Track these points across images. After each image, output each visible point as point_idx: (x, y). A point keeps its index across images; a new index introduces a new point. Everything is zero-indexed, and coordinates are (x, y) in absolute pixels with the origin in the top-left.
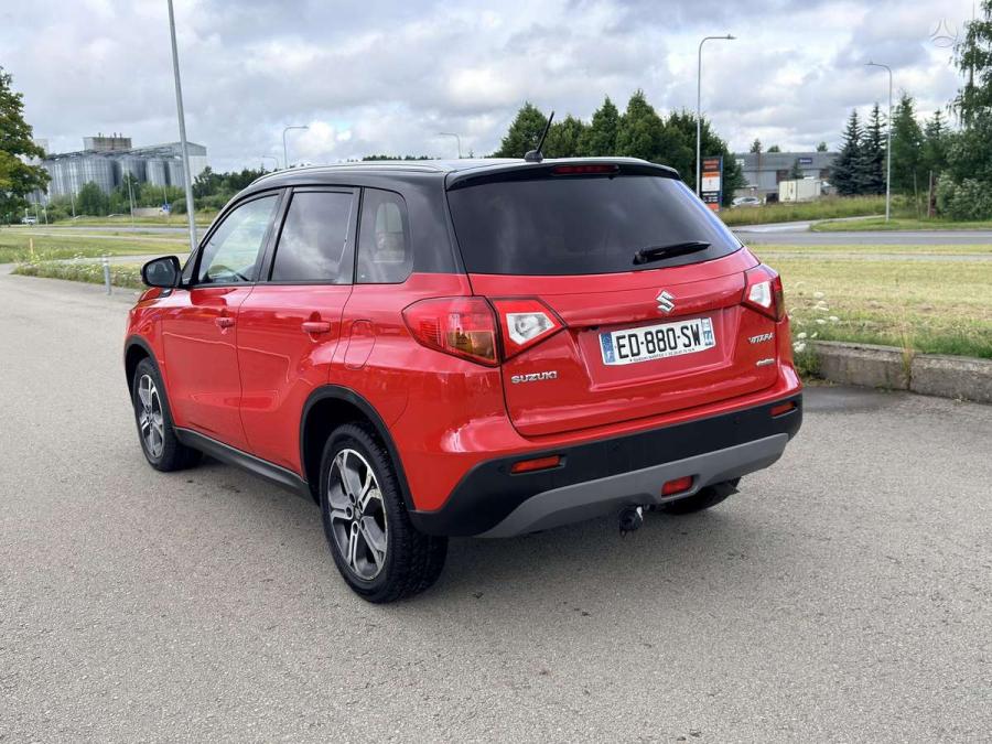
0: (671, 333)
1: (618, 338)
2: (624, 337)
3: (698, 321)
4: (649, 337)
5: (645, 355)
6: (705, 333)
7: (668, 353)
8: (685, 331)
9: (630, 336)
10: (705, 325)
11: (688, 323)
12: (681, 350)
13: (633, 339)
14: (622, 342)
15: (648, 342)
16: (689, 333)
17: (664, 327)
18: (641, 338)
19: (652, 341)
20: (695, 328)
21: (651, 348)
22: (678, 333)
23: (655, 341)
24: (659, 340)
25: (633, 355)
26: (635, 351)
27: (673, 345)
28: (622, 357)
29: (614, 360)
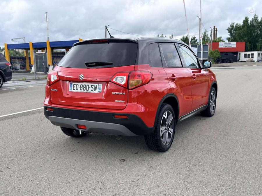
0: (88, 86)
1: (74, 85)
2: (75, 85)
3: (97, 84)
4: (82, 86)
5: (79, 90)
6: (99, 88)
7: (85, 91)
8: (92, 86)
9: (77, 85)
10: (99, 86)
11: (94, 84)
12: (90, 91)
13: (77, 86)
14: (74, 86)
15: (81, 87)
16: (94, 87)
17: (86, 84)
18: (79, 86)
19: (82, 87)
20: (96, 86)
21: (81, 89)
22: (90, 86)
23: (83, 87)
24: (84, 87)
25: (76, 90)
26: (77, 89)
27: (87, 89)
28: (74, 90)
29: (71, 90)
